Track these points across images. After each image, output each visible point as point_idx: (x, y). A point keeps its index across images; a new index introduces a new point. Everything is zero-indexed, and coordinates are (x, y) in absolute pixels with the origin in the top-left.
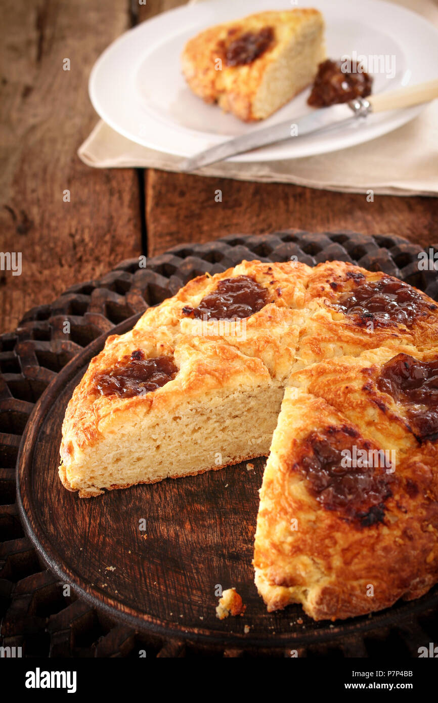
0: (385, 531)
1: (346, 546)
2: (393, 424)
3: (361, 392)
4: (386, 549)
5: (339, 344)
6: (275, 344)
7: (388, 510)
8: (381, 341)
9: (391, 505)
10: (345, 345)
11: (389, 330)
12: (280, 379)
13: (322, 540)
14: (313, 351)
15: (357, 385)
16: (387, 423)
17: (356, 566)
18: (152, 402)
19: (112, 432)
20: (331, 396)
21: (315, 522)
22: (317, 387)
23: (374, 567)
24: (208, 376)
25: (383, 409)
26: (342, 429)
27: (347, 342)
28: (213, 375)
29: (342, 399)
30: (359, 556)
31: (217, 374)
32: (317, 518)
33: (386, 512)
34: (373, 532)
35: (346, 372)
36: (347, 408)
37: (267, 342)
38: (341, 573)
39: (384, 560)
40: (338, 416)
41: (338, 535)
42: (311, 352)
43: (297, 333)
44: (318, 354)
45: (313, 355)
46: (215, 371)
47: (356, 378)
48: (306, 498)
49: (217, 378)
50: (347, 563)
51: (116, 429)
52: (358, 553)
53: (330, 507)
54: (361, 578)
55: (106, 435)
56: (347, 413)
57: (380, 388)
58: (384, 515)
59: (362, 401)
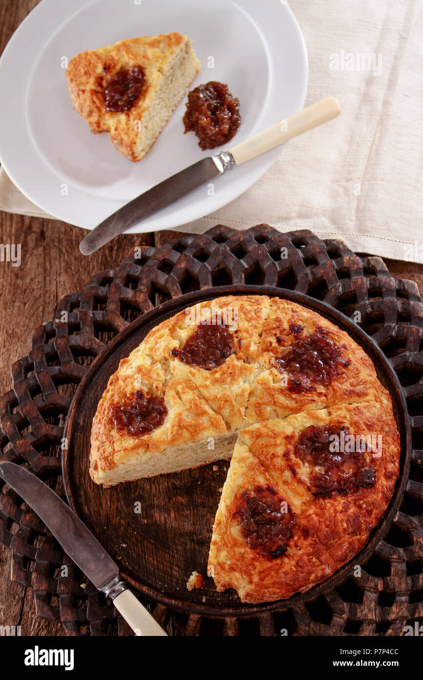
0: (286, 560)
1: (261, 570)
2: (299, 486)
3: (282, 457)
4: (286, 573)
5: (274, 407)
6: (232, 404)
7: (290, 546)
8: (302, 406)
9: (292, 543)
10: (278, 409)
11: (310, 395)
12: (233, 431)
13: (247, 566)
14: (256, 413)
15: (280, 450)
16: (296, 484)
17: (267, 581)
18: (148, 445)
19: (123, 463)
20: (263, 458)
21: (244, 554)
22: (255, 448)
23: (277, 583)
24: (185, 430)
25: (294, 473)
26: (266, 488)
27: (280, 407)
28: (188, 430)
29: (269, 462)
30: (269, 576)
31: (191, 429)
32: (245, 551)
33: (288, 548)
34: (279, 561)
35: (275, 438)
36: (272, 469)
37: (226, 401)
38: (257, 585)
39: (283, 579)
40: (266, 476)
41: (257, 564)
42: (254, 413)
43: (247, 394)
44: (259, 415)
45: (256, 416)
46: (190, 426)
47: (280, 444)
48: (240, 539)
49: (191, 432)
50: (262, 580)
51: (125, 461)
52: (269, 574)
53: (254, 547)
54: (269, 587)
55: (118, 465)
56: (272, 473)
57: (295, 454)
58: (286, 550)
59: (281, 466)
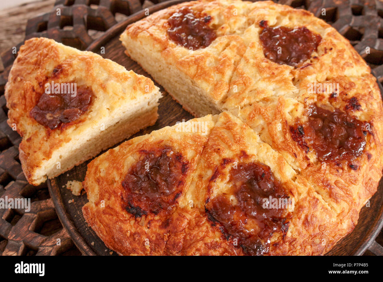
0: (133, 222)
1: (111, 206)
2: (205, 190)
3: (221, 159)
4: (121, 230)
5: (265, 126)
6: (245, 89)
7: (146, 217)
8: (284, 149)
9: (150, 218)
10: (266, 130)
11: (299, 150)
12: (223, 107)
13: (107, 192)
14: (250, 114)
15: (227, 154)
16: (204, 186)
17: (106, 218)
18: (165, 48)
19: (141, 42)
20: (210, 143)
21: (115, 181)
22: (215, 132)
23: (110, 228)
24: (195, 67)
25: (213, 178)
26: (183, 163)
27: (269, 131)
28: (197, 69)
29: (209, 151)
30: (111, 217)
31: (199, 71)
32: (118, 181)
33: (143, 217)
34: (127, 216)
35: (236, 142)
36: (205, 157)
37: (245, 84)
38: (98, 212)
39: (115, 231)
40: (196, 156)
41: (113, 198)
42: (248, 113)
43: (263, 96)
44: (249, 118)
45: (247, 115)
46: (202, 69)
47: (233, 150)
48: (125, 170)
49: (197, 72)
50: (104, 212)
51: (144, 43)
52: (112, 215)
53: (125, 185)
54: (102, 223)
55: (138, 40)
56: (202, 160)
57: (233, 170)
58: (141, 216)
59: (213, 163)
